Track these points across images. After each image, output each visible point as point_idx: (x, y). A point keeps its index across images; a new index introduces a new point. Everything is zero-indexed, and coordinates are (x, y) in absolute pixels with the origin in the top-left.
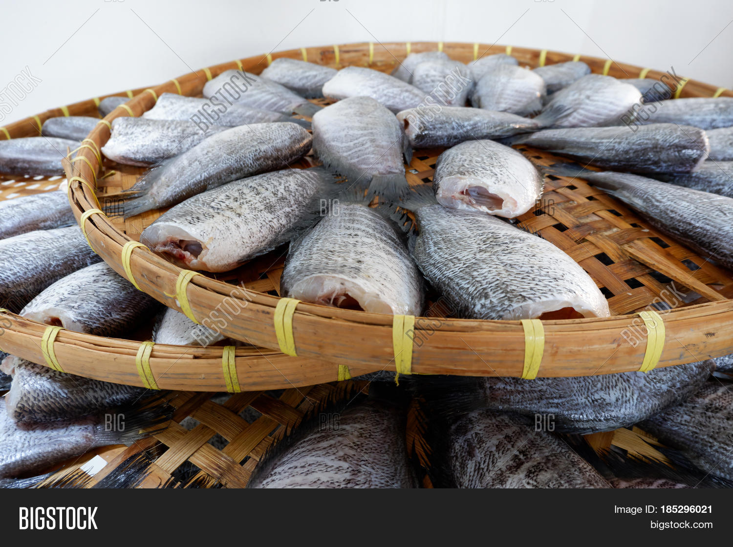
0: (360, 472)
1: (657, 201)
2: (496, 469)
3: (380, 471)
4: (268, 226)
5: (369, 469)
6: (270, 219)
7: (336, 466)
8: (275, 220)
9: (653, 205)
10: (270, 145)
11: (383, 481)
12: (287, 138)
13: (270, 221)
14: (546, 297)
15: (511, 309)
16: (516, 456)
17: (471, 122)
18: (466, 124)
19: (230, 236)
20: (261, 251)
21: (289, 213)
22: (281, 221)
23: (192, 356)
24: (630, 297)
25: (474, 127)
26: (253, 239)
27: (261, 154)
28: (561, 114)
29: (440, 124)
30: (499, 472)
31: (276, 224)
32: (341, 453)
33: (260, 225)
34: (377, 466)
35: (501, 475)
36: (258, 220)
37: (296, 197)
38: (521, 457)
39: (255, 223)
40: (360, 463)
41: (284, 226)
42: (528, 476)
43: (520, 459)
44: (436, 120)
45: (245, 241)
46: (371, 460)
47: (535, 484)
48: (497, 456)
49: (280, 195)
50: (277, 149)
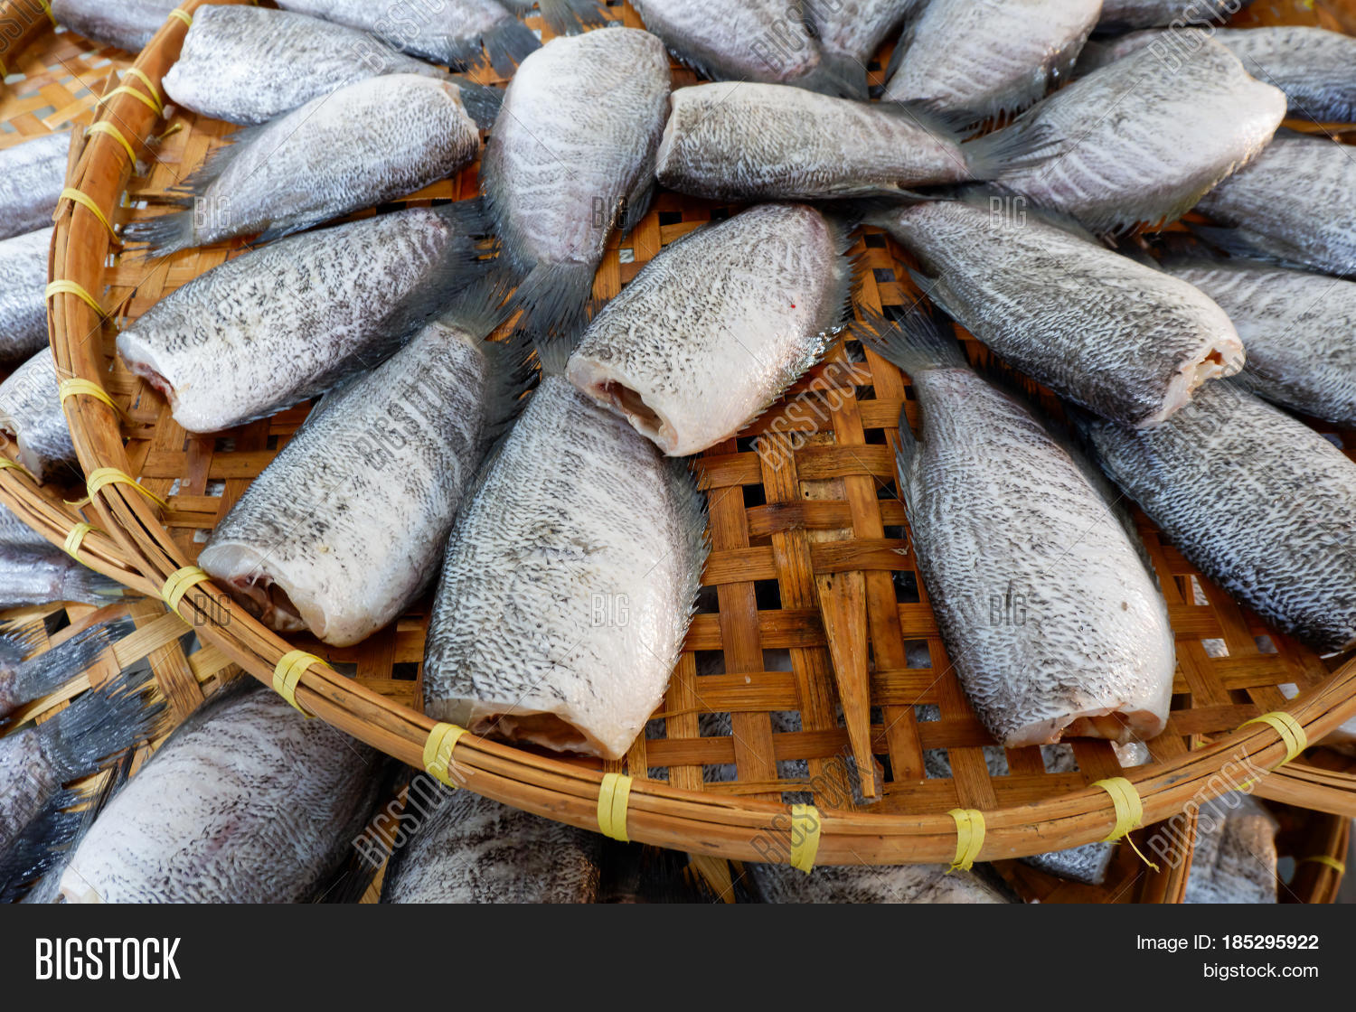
0: (289, 770)
1: (938, 513)
2: (460, 828)
3: (317, 776)
4: (290, 366)
5: (304, 770)
6: (298, 352)
7: (266, 752)
8: (308, 353)
9: (926, 517)
10: (383, 159)
11: (310, 792)
12: (420, 142)
13: (297, 357)
14: (505, 697)
15: (444, 697)
16: (493, 823)
17: (778, 168)
18: (766, 168)
19: (217, 384)
20: (263, 412)
21: (341, 337)
22: (317, 356)
23: (122, 565)
24: (745, 686)
25: (781, 178)
26: (254, 392)
27: (362, 176)
28: (1031, 151)
29: (712, 161)
30: (459, 835)
31: (306, 362)
32: (283, 735)
33: (275, 365)
34: (318, 768)
35: (459, 839)
36: (275, 356)
37: (368, 303)
38: (497, 828)
39: (267, 361)
40: (298, 758)
41: (321, 364)
42: (480, 860)
43: (493, 830)
44: (706, 151)
45: (239, 394)
46: (316, 756)
47: (478, 875)
48: (473, 810)
49: (340, 297)
50: (394, 169)
